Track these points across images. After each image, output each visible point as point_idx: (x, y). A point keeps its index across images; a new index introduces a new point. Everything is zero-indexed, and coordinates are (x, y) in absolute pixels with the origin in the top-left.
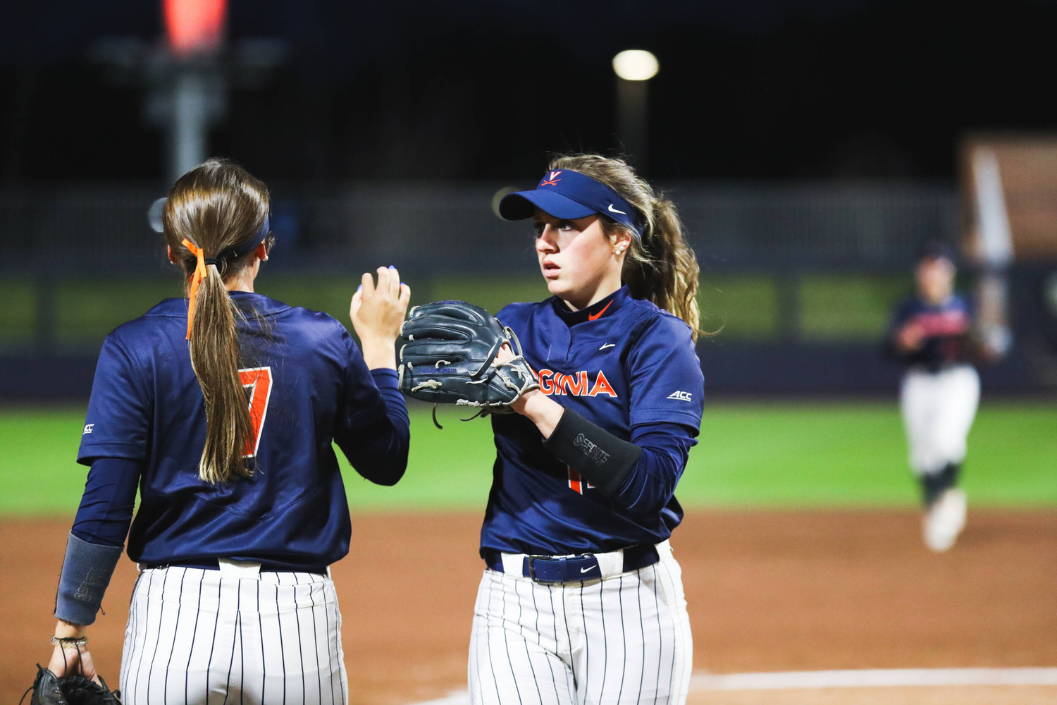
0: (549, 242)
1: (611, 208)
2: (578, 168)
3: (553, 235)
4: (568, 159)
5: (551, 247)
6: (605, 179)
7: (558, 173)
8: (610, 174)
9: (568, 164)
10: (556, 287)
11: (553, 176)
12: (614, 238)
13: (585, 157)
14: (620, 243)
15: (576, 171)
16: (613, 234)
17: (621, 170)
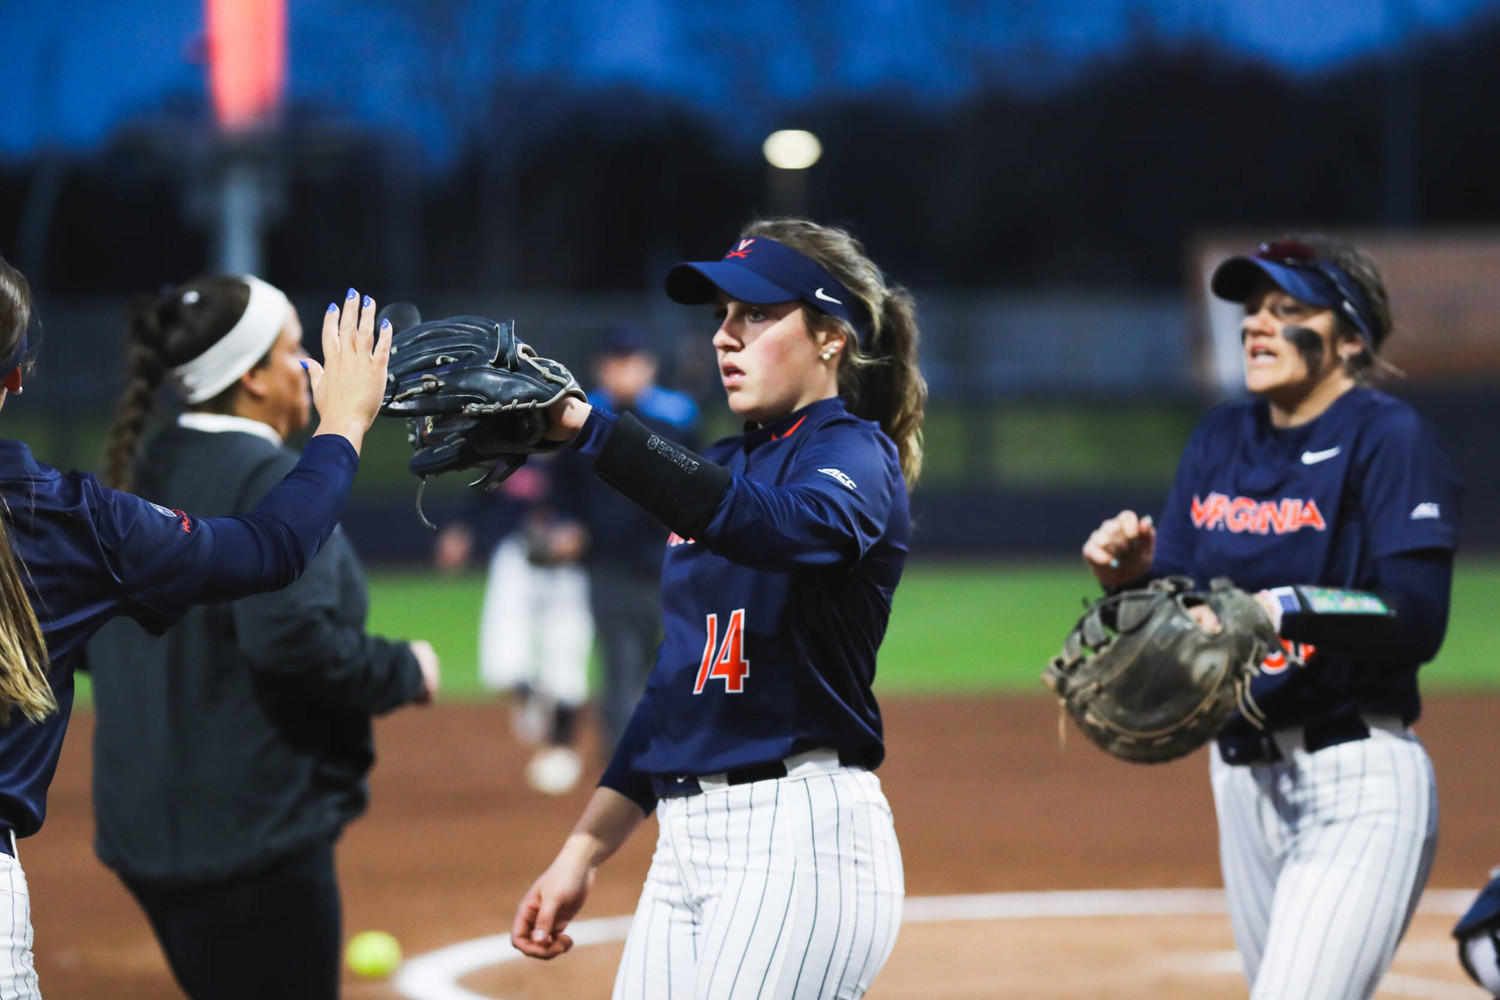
0: (732, 334)
1: (819, 294)
2: (778, 237)
3: (737, 327)
4: (767, 224)
5: (734, 343)
6: (816, 254)
7: (751, 241)
8: (821, 247)
9: (765, 230)
10: (740, 401)
11: (743, 245)
12: (822, 336)
13: (791, 222)
14: (830, 344)
15: (775, 240)
16: (821, 330)
17: (842, 242)
